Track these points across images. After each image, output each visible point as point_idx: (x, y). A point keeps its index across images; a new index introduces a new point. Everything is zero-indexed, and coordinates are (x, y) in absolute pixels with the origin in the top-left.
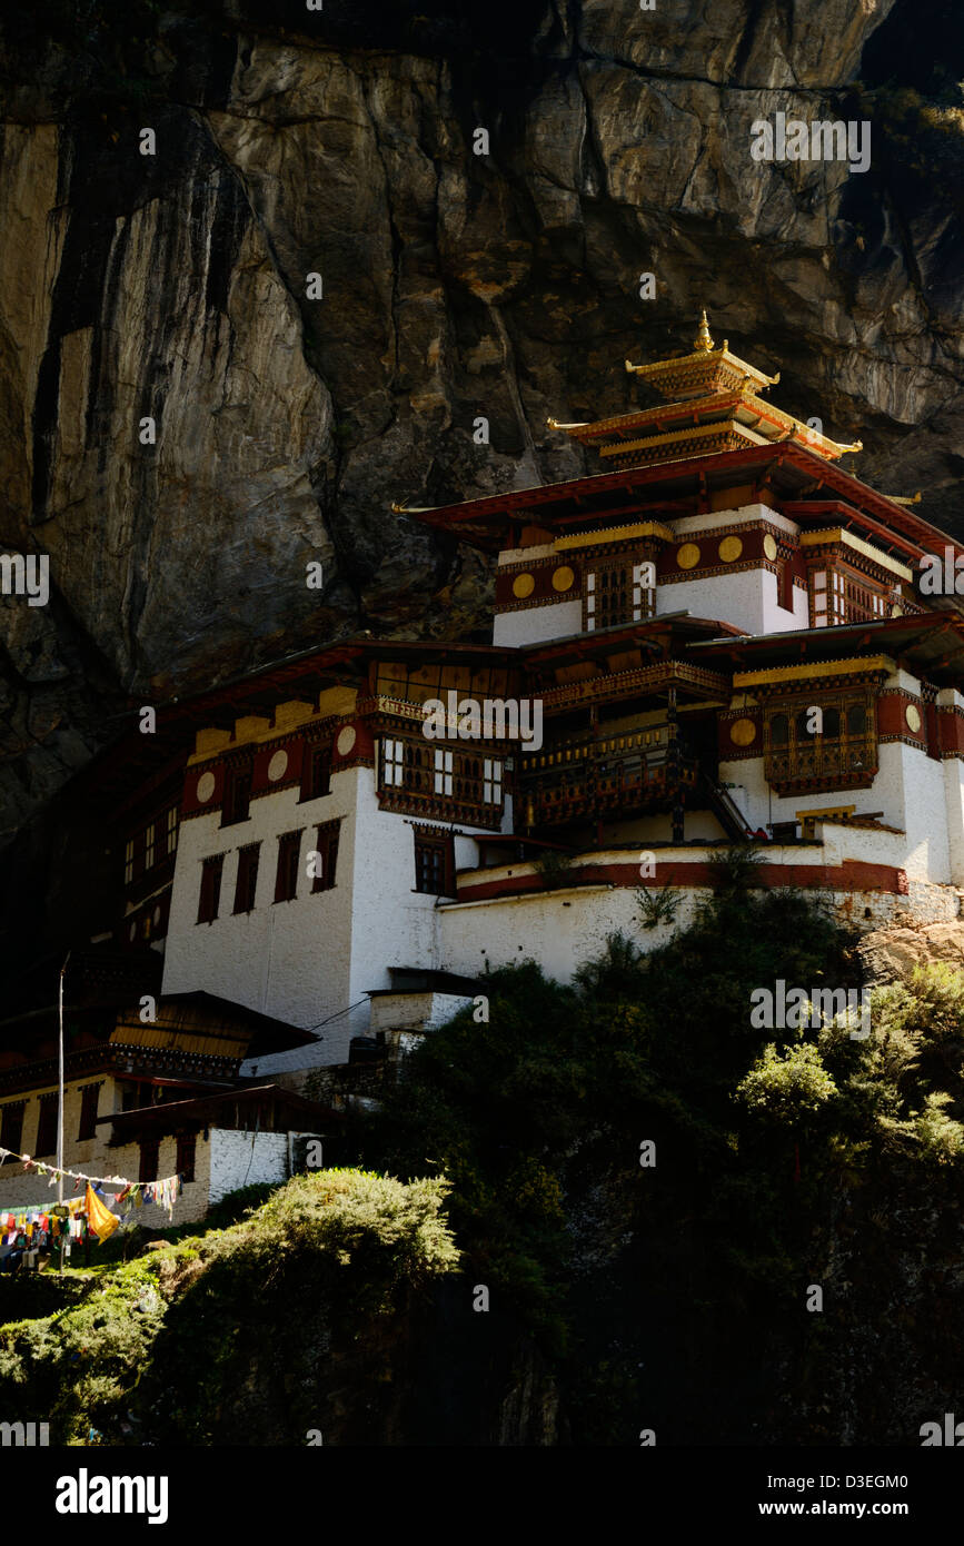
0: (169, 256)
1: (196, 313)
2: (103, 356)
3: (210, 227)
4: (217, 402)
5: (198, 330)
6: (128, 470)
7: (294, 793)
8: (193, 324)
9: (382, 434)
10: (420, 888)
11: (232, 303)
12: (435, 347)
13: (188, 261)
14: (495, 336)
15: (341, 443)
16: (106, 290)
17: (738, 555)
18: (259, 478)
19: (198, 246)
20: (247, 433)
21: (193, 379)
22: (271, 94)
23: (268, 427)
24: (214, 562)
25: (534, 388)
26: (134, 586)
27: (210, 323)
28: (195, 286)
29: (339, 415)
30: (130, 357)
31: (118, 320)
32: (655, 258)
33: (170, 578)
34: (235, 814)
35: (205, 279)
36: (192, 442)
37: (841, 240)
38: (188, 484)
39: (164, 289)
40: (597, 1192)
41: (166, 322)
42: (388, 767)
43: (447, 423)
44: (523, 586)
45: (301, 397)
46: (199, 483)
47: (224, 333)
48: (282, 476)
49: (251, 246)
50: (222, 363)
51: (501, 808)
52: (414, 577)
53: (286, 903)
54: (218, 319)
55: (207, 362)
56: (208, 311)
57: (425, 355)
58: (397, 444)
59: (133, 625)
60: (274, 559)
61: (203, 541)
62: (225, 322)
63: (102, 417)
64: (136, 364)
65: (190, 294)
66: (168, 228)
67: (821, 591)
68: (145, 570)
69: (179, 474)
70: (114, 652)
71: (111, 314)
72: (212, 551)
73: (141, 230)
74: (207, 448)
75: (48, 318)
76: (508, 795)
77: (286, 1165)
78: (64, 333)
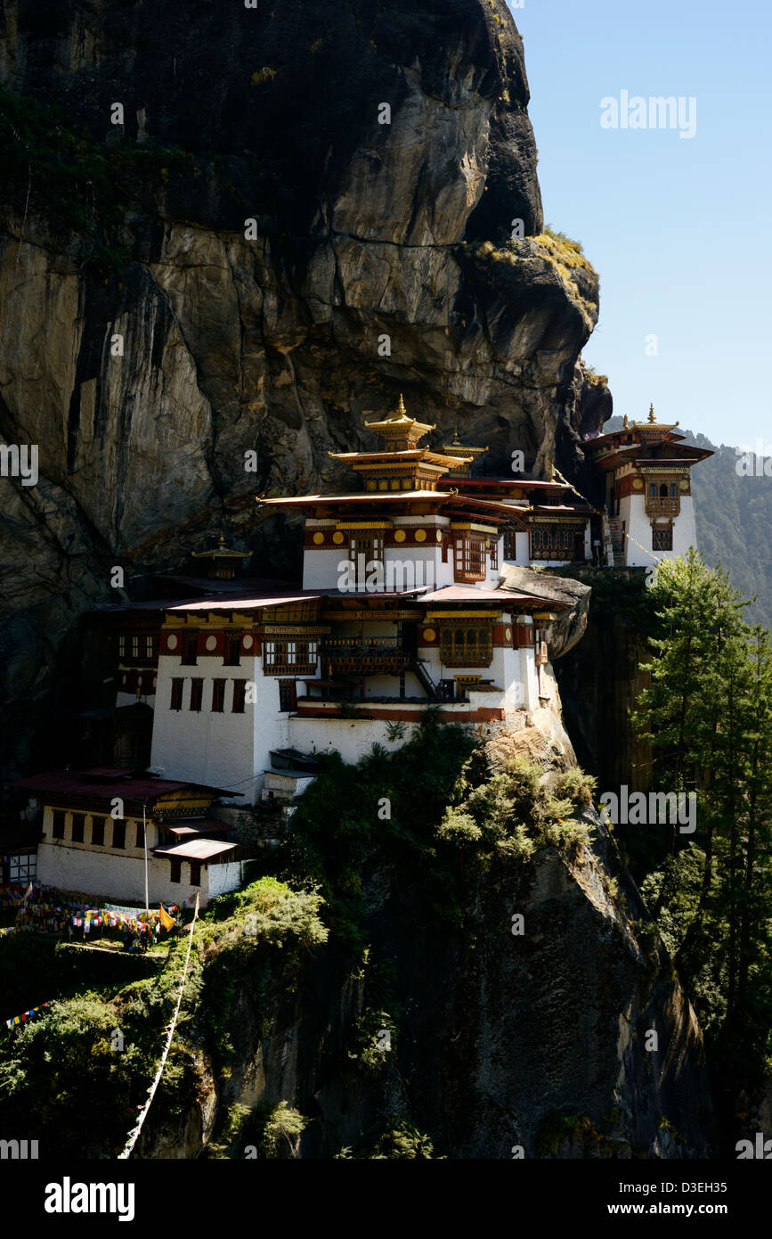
0: (133, 342)
1: (147, 369)
2: (102, 393)
3: (153, 325)
4: (157, 413)
5: (147, 377)
6: (114, 449)
7: (221, 660)
8: (145, 375)
9: (235, 423)
10: (283, 710)
11: (164, 363)
12: (261, 381)
13: (143, 344)
14: (289, 370)
15: (215, 432)
16: (103, 359)
17: (424, 538)
18: (178, 450)
19: (147, 336)
20: (172, 428)
21: (146, 402)
22: (181, 254)
23: (182, 425)
24: (156, 492)
25: (305, 389)
26: (118, 504)
27: (154, 374)
28: (146, 356)
29: (215, 414)
30: (115, 394)
31: (109, 374)
32: (366, 331)
33: (135, 500)
34: (189, 660)
35: (151, 352)
36: (145, 434)
37: (454, 323)
38: (144, 455)
39: (132, 359)
40: (375, 877)
41: (132, 374)
42: (268, 656)
43: (266, 415)
44: (319, 538)
45: (198, 409)
46: (149, 455)
47: (160, 378)
48: (188, 449)
49: (173, 335)
50: (159, 393)
51: (316, 664)
52: (249, 489)
53: (218, 713)
54: (157, 371)
55: (152, 393)
56: (152, 367)
57: (256, 384)
58: (242, 427)
59: (117, 523)
60: (184, 488)
61: (151, 482)
62: (161, 373)
63: (101, 423)
64: (118, 397)
65: (144, 359)
66: (132, 327)
67: (460, 550)
68: (123, 497)
69: (139, 451)
70: (108, 538)
71: (105, 372)
72: (155, 487)
73: (119, 329)
74: (153, 437)
75: (74, 374)
76: (319, 658)
77: (241, 876)
78: (82, 382)
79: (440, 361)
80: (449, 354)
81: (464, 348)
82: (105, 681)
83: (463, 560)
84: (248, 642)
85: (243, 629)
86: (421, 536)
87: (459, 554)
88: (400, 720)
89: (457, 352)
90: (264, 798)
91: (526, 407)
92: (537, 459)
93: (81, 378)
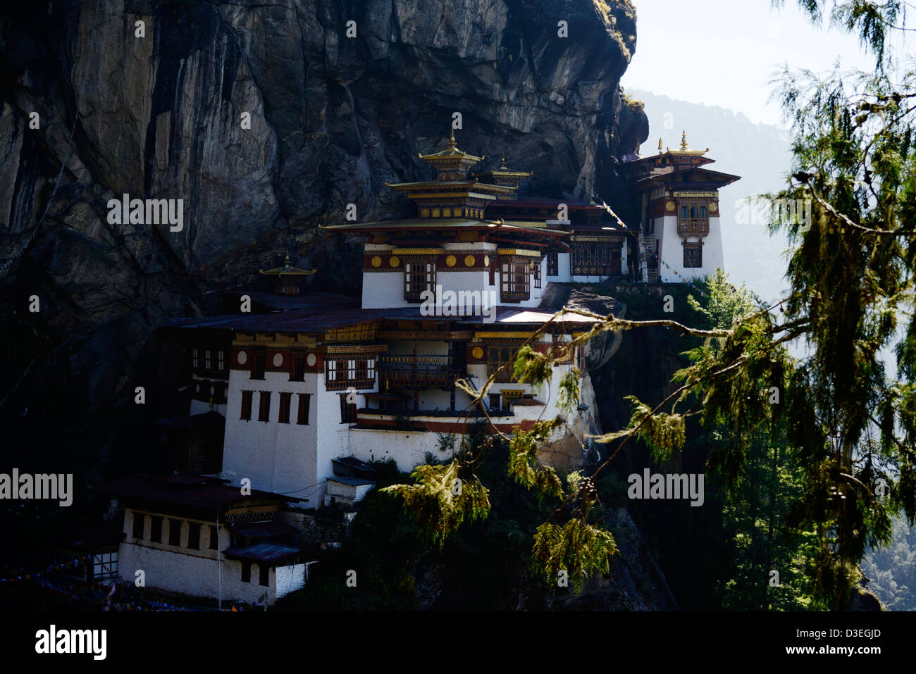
0: (205, 77)
1: (217, 103)
2: (176, 125)
3: (223, 62)
4: (227, 143)
5: (218, 110)
6: (188, 176)
7: (287, 375)
8: (216, 107)
9: (300, 150)
10: (344, 421)
11: (233, 97)
12: (323, 112)
13: (214, 79)
14: (349, 102)
15: (281, 158)
16: (177, 94)
17: (473, 264)
18: (247, 177)
19: (218, 72)
20: (241, 157)
21: (216, 133)
23: (250, 154)
24: (227, 216)
25: (364, 118)
26: (191, 227)
27: (224, 106)
28: (217, 90)
29: (280, 143)
30: (188, 125)
31: (182, 107)
32: (420, 65)
33: (207, 223)
34: (258, 375)
35: (221, 87)
36: (216, 163)
37: (502, 57)
38: (215, 181)
39: (203, 92)
40: (427, 576)
41: (204, 107)
42: (330, 373)
43: (328, 143)
44: (377, 262)
45: (264, 138)
46: (220, 181)
47: (230, 110)
48: (256, 175)
49: (242, 71)
50: (229, 125)
51: (374, 379)
52: (312, 210)
53: (284, 424)
54: (227, 104)
55: (222, 124)
56: (222, 101)
57: (319, 115)
58: (305, 155)
59: (191, 244)
60: (252, 211)
61: (222, 206)
62: (230, 105)
63: (176, 152)
64: (191, 128)
65: (215, 93)
66: (204, 63)
67: (506, 273)
68: (196, 219)
69: (211, 177)
70: (182, 257)
71: (179, 105)
72: (226, 211)
73: (192, 65)
74: (223, 164)
75: (150, 107)
76: (377, 373)
77: (305, 577)
78: (158, 114)
79: (488, 92)
80: (497, 86)
81: (511, 80)
82: (181, 390)
83: (509, 282)
84: (312, 360)
85: (307, 348)
86: (470, 261)
87: (505, 278)
88: (450, 432)
89: (505, 85)
90: (327, 503)
91: (568, 133)
92: (578, 181)
93: (156, 112)
